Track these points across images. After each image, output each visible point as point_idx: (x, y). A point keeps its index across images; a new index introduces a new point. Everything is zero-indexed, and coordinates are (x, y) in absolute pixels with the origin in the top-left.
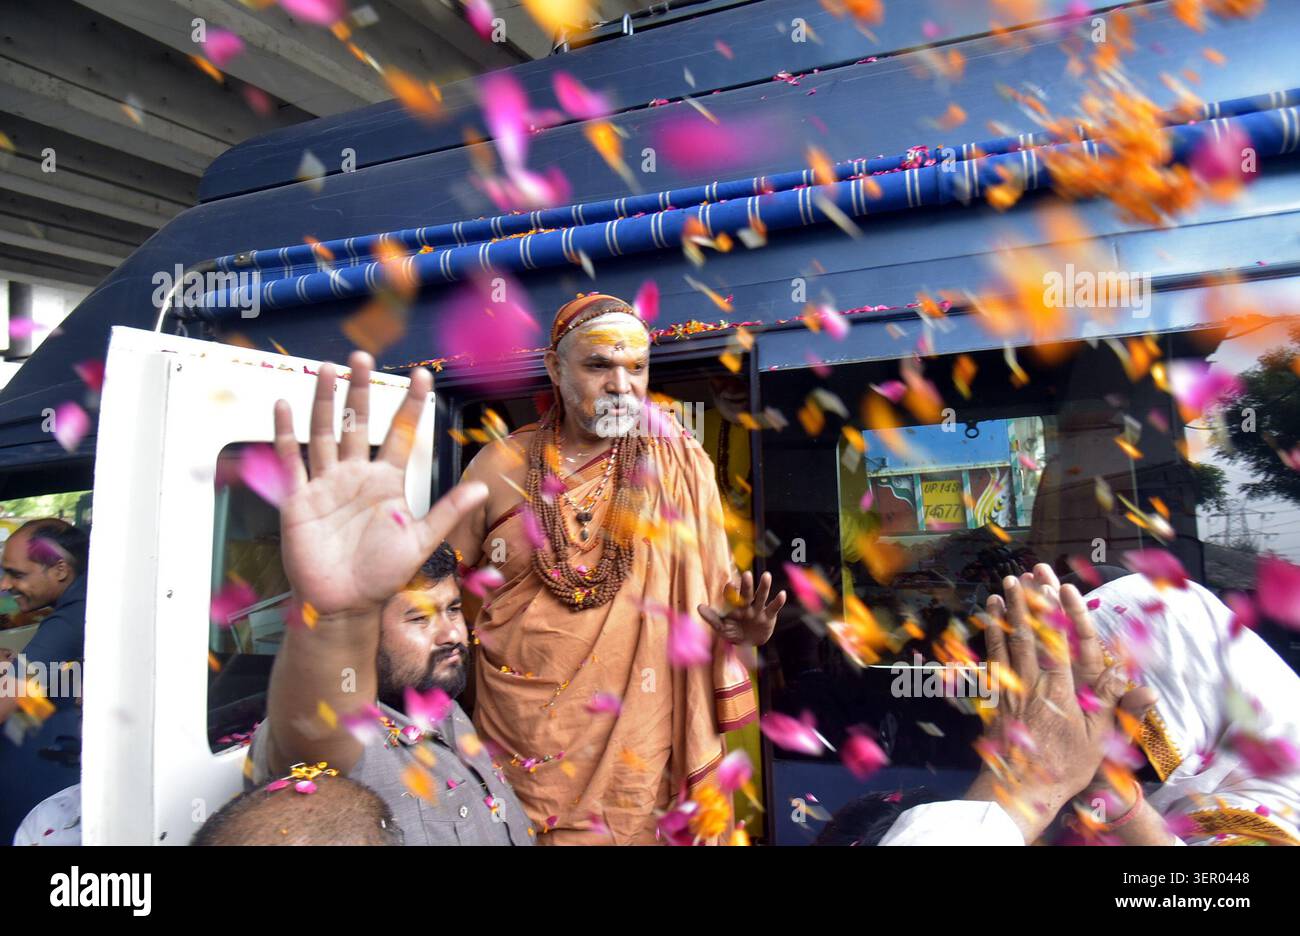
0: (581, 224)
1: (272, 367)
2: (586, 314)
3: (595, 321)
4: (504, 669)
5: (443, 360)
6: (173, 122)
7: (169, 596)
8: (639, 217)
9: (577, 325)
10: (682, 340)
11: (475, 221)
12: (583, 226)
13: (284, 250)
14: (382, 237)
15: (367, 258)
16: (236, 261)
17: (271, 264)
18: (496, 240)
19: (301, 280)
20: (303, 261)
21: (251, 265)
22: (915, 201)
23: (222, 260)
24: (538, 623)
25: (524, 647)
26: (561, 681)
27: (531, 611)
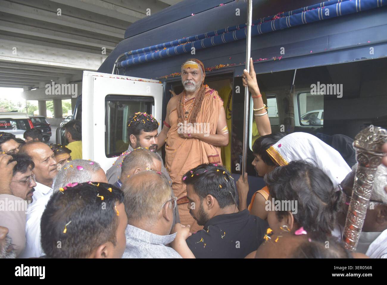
1: (119, 78)
4: (167, 146)
5: (168, 76)
7: (96, 125)
8: (209, 38)
10: (218, 70)
11: (175, 41)
12: (197, 41)
13: (137, 50)
14: (156, 46)
15: (154, 51)
16: (128, 53)
17: (135, 54)
18: (179, 45)
19: (139, 58)
20: (141, 53)
21: (131, 54)
22: (273, 28)
23: (126, 53)
24: (173, 137)
25: (170, 142)
26: (175, 149)
27: (172, 134)
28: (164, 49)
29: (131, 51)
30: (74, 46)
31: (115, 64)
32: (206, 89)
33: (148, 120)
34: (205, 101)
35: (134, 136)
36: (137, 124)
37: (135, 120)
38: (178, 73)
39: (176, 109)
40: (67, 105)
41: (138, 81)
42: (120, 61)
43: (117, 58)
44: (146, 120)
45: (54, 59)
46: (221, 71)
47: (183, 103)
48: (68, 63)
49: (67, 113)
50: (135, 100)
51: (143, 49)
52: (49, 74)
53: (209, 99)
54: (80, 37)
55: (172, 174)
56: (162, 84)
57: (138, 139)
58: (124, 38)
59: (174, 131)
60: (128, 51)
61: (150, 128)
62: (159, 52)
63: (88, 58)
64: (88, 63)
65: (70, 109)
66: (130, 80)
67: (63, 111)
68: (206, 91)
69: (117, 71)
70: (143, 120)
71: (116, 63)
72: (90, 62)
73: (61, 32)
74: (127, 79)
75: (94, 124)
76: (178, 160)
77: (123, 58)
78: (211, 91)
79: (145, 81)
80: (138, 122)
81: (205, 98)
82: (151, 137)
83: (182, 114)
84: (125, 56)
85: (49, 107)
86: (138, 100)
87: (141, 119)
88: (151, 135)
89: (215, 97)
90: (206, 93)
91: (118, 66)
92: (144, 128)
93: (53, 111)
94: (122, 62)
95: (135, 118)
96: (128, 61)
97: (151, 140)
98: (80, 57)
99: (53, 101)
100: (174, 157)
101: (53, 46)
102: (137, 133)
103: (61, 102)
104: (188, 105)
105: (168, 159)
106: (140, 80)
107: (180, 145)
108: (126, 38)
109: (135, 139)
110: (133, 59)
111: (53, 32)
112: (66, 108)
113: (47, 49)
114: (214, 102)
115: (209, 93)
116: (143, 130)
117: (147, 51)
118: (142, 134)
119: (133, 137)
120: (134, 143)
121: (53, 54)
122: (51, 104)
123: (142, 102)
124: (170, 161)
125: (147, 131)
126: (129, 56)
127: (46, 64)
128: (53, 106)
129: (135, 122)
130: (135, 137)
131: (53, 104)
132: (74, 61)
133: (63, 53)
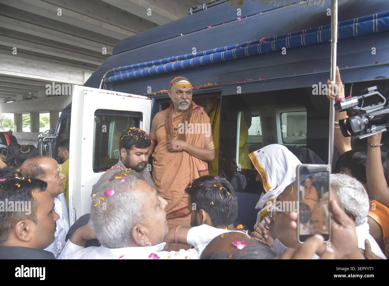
0: (187, 59)
1: (109, 93)
2: (177, 81)
3: (178, 82)
4: (155, 162)
5: (156, 93)
6: (127, 30)
7: (84, 139)
8: (198, 57)
9: (174, 83)
10: (206, 88)
11: (164, 59)
12: (186, 60)
13: (126, 67)
14: (145, 63)
15: (142, 68)
16: (116, 69)
17: (123, 70)
18: (168, 64)
19: (128, 74)
20: (130, 69)
21: (119, 70)
22: (260, 52)
23: (114, 69)
24: (161, 152)
25: (159, 157)
26: (164, 165)
27: (160, 149)
28: (153, 67)
29: (120, 68)
30: (55, 59)
31: (102, 80)
32: (193, 105)
33: (141, 136)
34: (193, 117)
35: (125, 149)
36: (130, 139)
37: (128, 134)
38: (167, 91)
39: (165, 125)
40: (45, 119)
41: (128, 96)
42: (107, 76)
43: (104, 74)
44: (139, 136)
45: (33, 72)
46: (210, 89)
47: (171, 120)
48: (49, 76)
49: (45, 127)
50: (124, 115)
51: (132, 66)
52: (28, 86)
53: (196, 115)
54: (62, 50)
55: (160, 189)
56: (151, 100)
57: (128, 154)
58: (112, 55)
59: (162, 147)
60: (116, 67)
61: (141, 145)
62: (148, 69)
63: (70, 72)
64: (69, 77)
65: (48, 124)
66: (120, 95)
67: (40, 125)
68: (194, 108)
69: (104, 86)
70: (136, 136)
71: (104, 79)
72: (72, 76)
73: (44, 45)
74: (117, 94)
75: (83, 138)
76: (168, 175)
77: (111, 74)
78: (198, 107)
79: (135, 97)
80: (131, 137)
81: (193, 115)
82: (142, 153)
83: (171, 130)
84: (113, 71)
85: (25, 121)
86: (127, 116)
87: (135, 135)
88: (141, 152)
89: (202, 113)
90: (194, 110)
91: (106, 80)
92: (136, 144)
93: (30, 125)
94: (110, 77)
95: (129, 133)
96: (116, 77)
97: (141, 156)
98: (62, 71)
99: (30, 115)
100: (164, 173)
101: (33, 59)
102: (128, 148)
103: (39, 115)
104: (176, 122)
105: (157, 174)
106: (130, 96)
107: (170, 161)
108: (113, 54)
109: (126, 153)
110: (121, 75)
111: (35, 44)
112: (43, 122)
113: (27, 61)
114: (202, 118)
115: (197, 110)
116: (135, 146)
117: (136, 68)
118: (133, 149)
119: (124, 151)
120: (124, 156)
121: (33, 67)
122: (27, 118)
123: (129, 117)
124: (159, 176)
125: (138, 148)
126: (117, 71)
127: (24, 76)
128: (29, 119)
129: (128, 137)
130: (126, 151)
131: (30, 118)
132: (55, 74)
133: (44, 66)
